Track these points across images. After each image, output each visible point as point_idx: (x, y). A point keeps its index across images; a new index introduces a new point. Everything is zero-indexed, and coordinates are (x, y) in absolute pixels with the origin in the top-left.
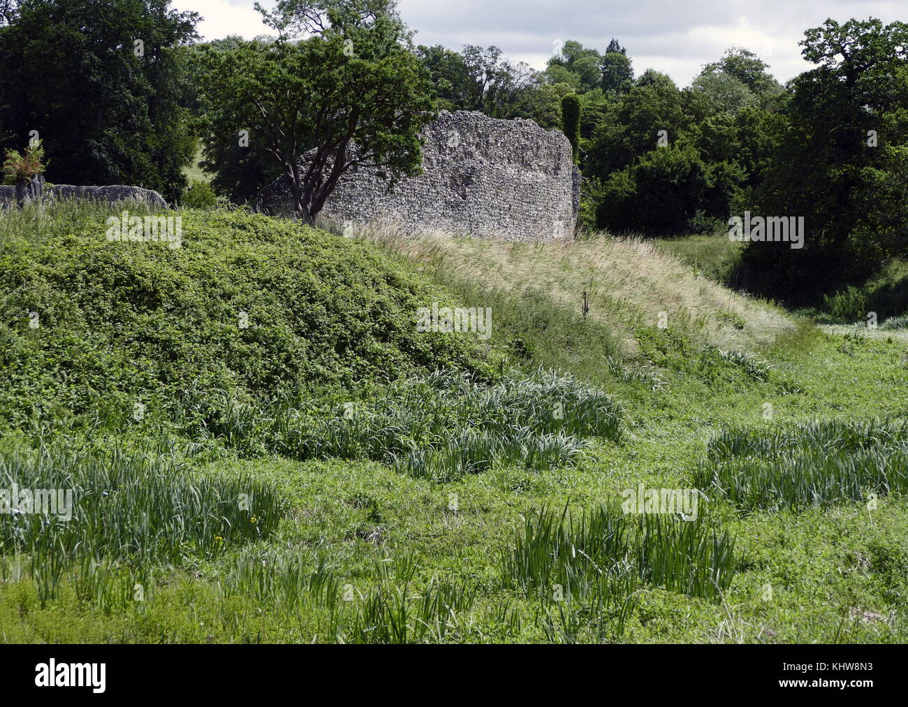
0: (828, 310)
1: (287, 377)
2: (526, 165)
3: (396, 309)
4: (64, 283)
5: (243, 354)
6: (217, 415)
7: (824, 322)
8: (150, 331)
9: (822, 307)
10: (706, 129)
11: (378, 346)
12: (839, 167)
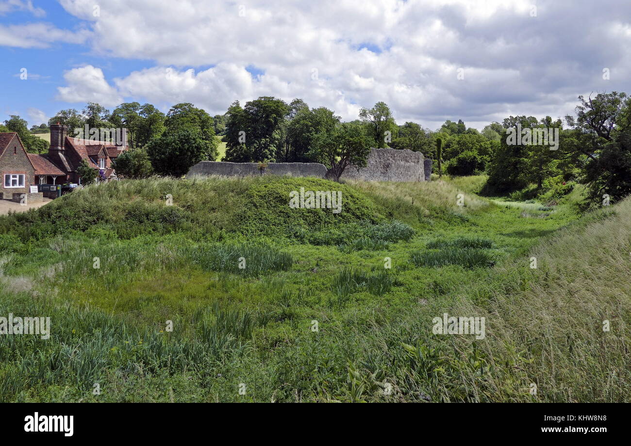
0: (511, 197)
1: (319, 222)
2: (407, 161)
3: (352, 204)
4: (262, 197)
5: (307, 216)
6: (297, 233)
7: (509, 201)
8: (283, 210)
9: (508, 196)
10: (481, 146)
11: (345, 214)
12: (514, 158)
